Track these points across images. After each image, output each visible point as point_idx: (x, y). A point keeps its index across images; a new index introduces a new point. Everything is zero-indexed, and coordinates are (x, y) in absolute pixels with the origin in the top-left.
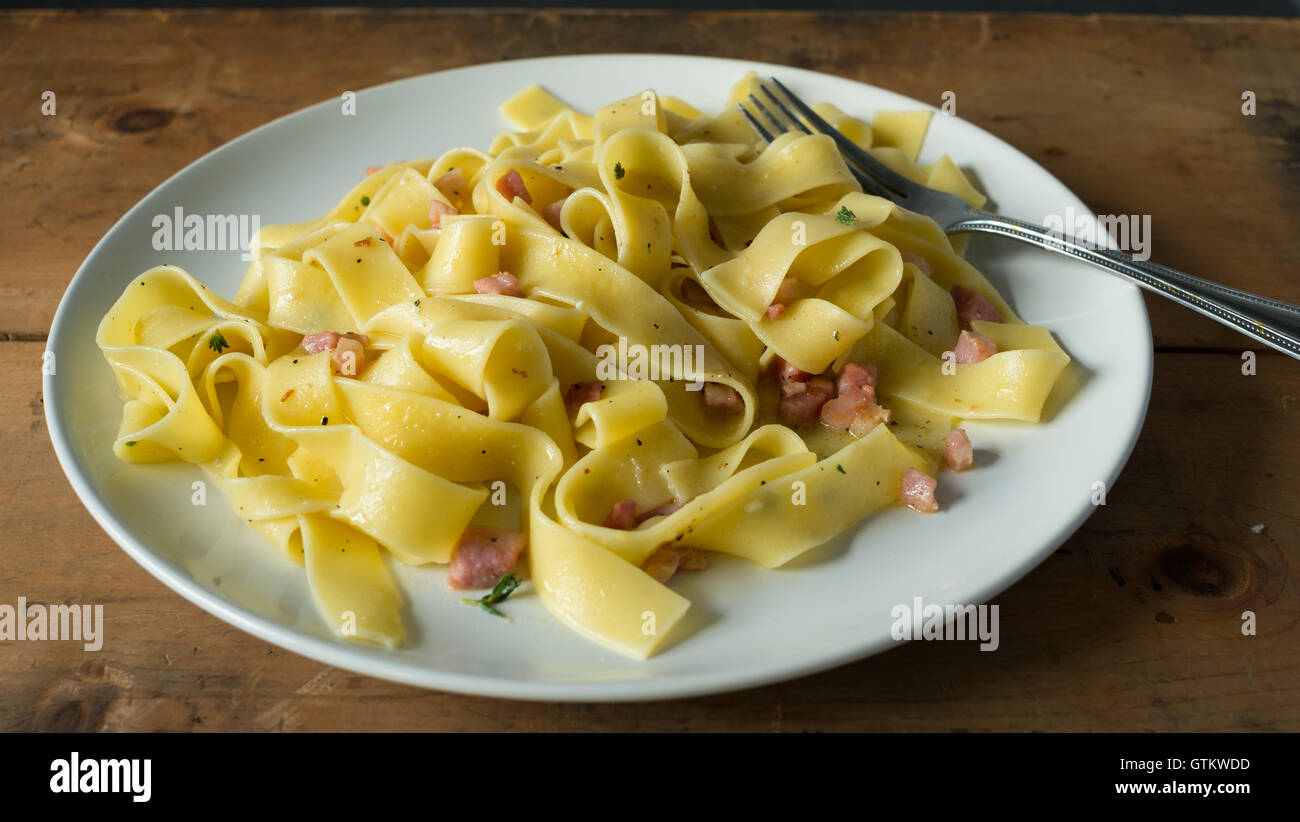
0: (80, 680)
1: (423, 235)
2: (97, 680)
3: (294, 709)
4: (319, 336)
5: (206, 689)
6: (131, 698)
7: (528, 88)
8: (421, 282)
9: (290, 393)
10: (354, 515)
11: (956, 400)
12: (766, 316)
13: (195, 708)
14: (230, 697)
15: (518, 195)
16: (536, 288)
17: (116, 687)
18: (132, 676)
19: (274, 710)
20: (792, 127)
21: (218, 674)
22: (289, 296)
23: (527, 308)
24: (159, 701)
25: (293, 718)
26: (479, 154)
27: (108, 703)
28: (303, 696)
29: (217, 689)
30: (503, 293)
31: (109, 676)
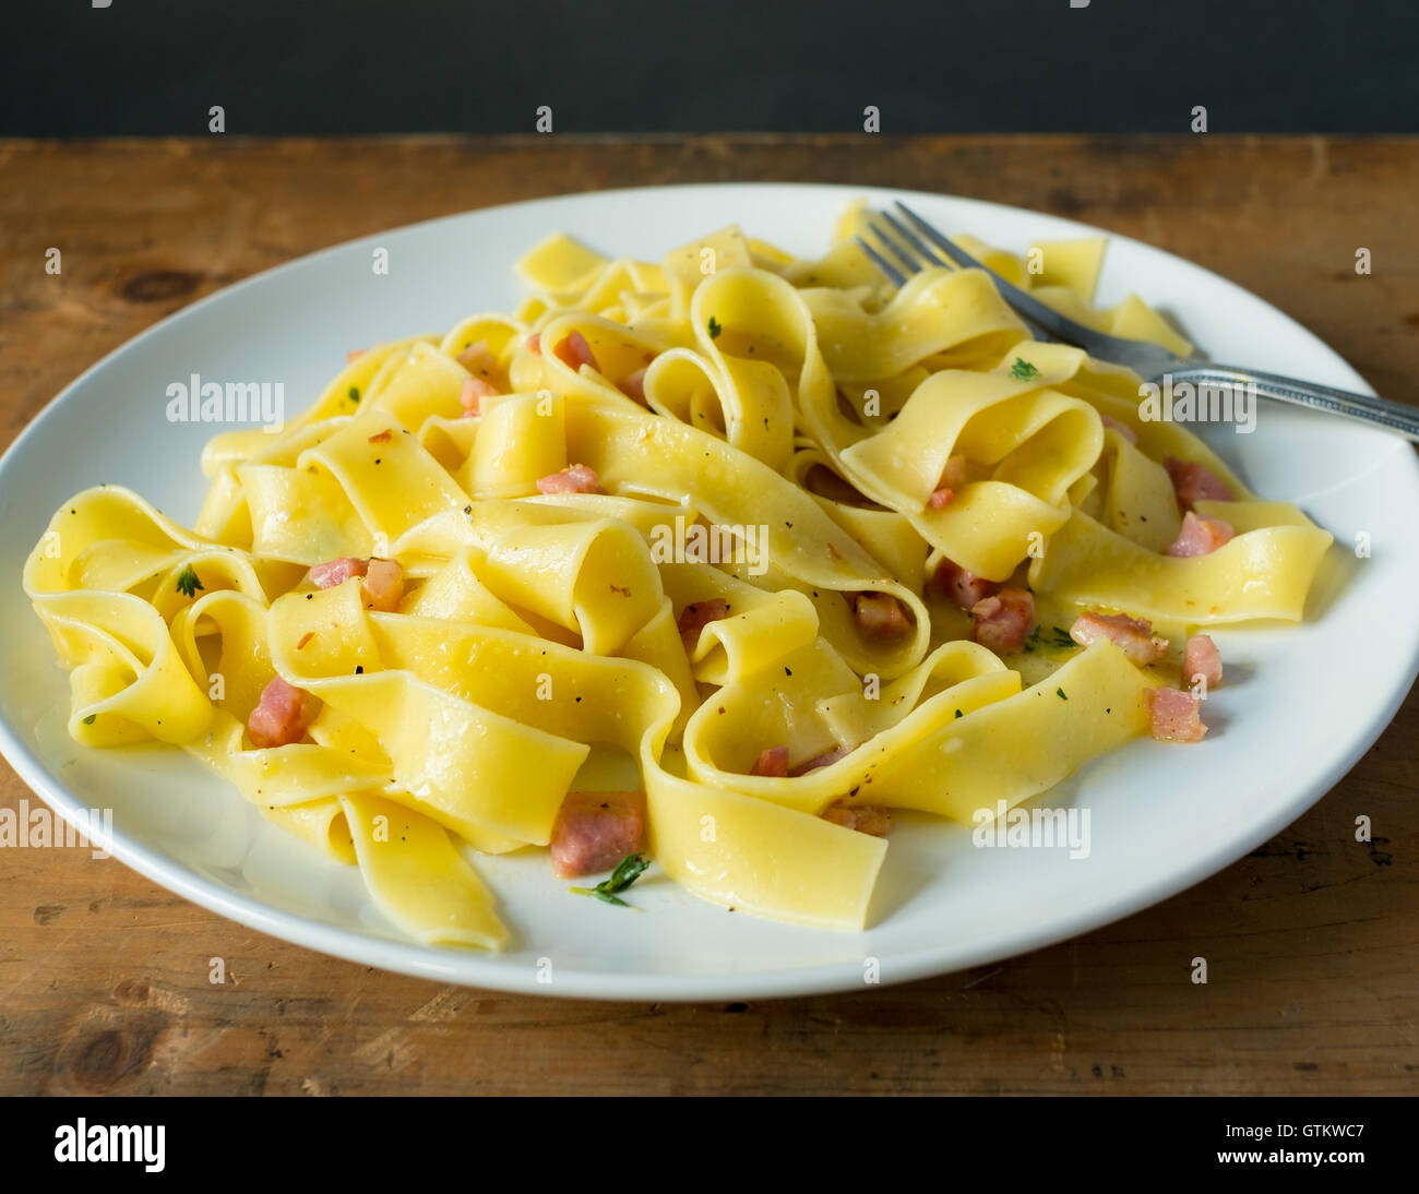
0: (117, 1005)
1: (451, 426)
2: (139, 1005)
3: (406, 1040)
4: (331, 565)
5: (286, 1016)
6: (186, 1027)
7: (551, 239)
8: (465, 486)
9: (308, 637)
10: (418, 788)
11: (1189, 603)
12: (930, 505)
13: (274, 1039)
14: (319, 1025)
15: (584, 362)
16: (623, 483)
17: (165, 1012)
18: (186, 1000)
19: (380, 1041)
20: (926, 264)
21: (301, 996)
22: (283, 516)
23: (615, 508)
24: (224, 1031)
25: (405, 1051)
26: (506, 320)
27: (155, 1033)
28: (417, 1024)
29: (301, 1016)
30: (580, 491)
31: (155, 999)
